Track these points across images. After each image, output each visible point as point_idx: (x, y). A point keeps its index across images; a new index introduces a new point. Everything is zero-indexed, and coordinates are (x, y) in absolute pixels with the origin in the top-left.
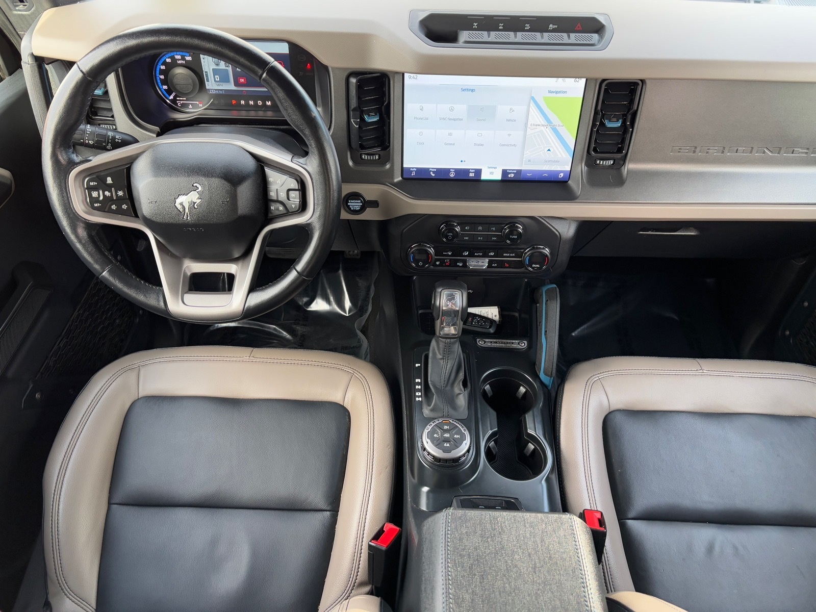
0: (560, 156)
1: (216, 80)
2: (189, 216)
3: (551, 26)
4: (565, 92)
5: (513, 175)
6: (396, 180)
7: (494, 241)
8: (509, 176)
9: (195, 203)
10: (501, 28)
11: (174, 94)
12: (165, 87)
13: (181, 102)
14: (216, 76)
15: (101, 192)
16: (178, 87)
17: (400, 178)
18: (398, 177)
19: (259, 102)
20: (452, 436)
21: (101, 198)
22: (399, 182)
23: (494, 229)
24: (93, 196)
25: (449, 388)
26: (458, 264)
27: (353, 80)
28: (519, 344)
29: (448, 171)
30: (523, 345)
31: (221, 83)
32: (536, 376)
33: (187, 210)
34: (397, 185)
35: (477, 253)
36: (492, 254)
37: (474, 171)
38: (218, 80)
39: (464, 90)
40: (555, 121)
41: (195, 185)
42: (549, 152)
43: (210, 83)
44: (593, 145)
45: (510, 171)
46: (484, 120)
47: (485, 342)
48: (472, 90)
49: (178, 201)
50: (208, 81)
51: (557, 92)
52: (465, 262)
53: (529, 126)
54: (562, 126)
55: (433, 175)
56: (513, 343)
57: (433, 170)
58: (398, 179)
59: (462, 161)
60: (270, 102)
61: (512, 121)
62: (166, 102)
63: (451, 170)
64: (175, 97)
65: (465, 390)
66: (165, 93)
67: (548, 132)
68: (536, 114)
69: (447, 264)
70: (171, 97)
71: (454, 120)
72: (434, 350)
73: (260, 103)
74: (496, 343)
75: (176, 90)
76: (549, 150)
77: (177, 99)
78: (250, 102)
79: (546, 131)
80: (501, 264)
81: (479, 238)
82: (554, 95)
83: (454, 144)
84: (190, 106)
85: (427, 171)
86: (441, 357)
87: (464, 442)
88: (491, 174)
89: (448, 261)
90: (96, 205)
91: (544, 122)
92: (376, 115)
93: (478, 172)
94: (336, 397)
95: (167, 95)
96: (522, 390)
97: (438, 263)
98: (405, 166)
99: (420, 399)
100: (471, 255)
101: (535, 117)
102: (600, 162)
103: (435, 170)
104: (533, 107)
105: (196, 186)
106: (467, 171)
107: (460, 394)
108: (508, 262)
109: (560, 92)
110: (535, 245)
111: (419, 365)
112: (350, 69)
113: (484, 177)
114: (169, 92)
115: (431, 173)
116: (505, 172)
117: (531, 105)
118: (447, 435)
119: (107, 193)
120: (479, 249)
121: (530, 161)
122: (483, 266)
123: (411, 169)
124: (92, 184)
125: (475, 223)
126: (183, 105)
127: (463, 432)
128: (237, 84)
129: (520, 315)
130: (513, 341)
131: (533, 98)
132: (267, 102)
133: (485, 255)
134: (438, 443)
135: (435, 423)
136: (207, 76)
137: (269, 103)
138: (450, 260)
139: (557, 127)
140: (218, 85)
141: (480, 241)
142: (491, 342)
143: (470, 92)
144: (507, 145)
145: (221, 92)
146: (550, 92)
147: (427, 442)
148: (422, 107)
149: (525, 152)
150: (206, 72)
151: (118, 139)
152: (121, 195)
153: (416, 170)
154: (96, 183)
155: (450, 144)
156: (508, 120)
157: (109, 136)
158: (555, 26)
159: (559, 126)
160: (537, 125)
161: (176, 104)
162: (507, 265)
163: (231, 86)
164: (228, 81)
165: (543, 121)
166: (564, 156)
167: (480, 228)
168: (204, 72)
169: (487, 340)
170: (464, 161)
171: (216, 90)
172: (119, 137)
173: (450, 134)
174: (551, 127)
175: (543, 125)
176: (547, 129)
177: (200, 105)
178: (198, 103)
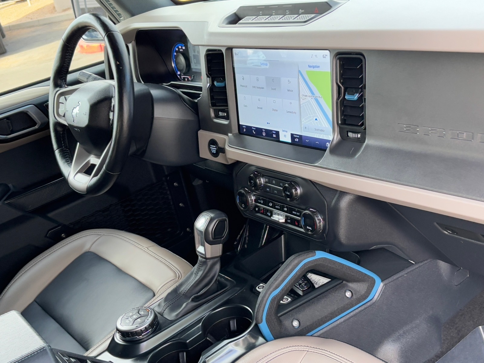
0: (324, 126)
3: (300, 10)
4: (318, 67)
5: (297, 140)
8: (295, 140)
10: (274, 14)
23: (282, 184)
25: (184, 296)
26: (268, 213)
29: (261, 130)
30: (285, 301)
35: (277, 205)
36: (286, 209)
37: (275, 132)
39: (262, 65)
42: (316, 121)
43: (192, 64)
45: (296, 136)
46: (275, 89)
48: (267, 65)
51: (314, 67)
52: (271, 213)
53: (301, 96)
54: (321, 98)
55: (255, 133)
57: (254, 128)
59: (268, 123)
61: (290, 91)
63: (263, 130)
64: (180, 73)
65: (190, 302)
68: (303, 86)
69: (262, 211)
71: (260, 88)
76: (316, 119)
79: (311, 100)
80: (294, 222)
81: (275, 191)
82: (312, 69)
84: (187, 80)
85: (251, 129)
86: (195, 272)
88: (285, 136)
91: (310, 94)
93: (278, 134)
97: (257, 209)
98: (241, 123)
100: (274, 207)
102: (350, 135)
104: (301, 79)
105: (79, 103)
106: (271, 132)
108: (296, 220)
113: (282, 138)
115: (253, 130)
116: (292, 135)
117: (300, 77)
121: (306, 128)
122: (282, 220)
123: (244, 126)
125: (271, 176)
126: (184, 78)
131: (299, 72)
133: (282, 210)
134: (125, 319)
135: (140, 308)
138: (263, 208)
139: (318, 99)
141: (276, 194)
144: (291, 112)
146: (310, 66)
148: (243, 77)
149: (302, 120)
155: (260, 108)
156: (288, 90)
158: (303, 11)
159: (319, 97)
161: (181, 78)
162: (297, 224)
166: (327, 126)
167: (274, 181)
168: (190, 57)
174: (314, 98)
175: (309, 96)
176: (312, 100)
177: (190, 79)
178: (189, 77)
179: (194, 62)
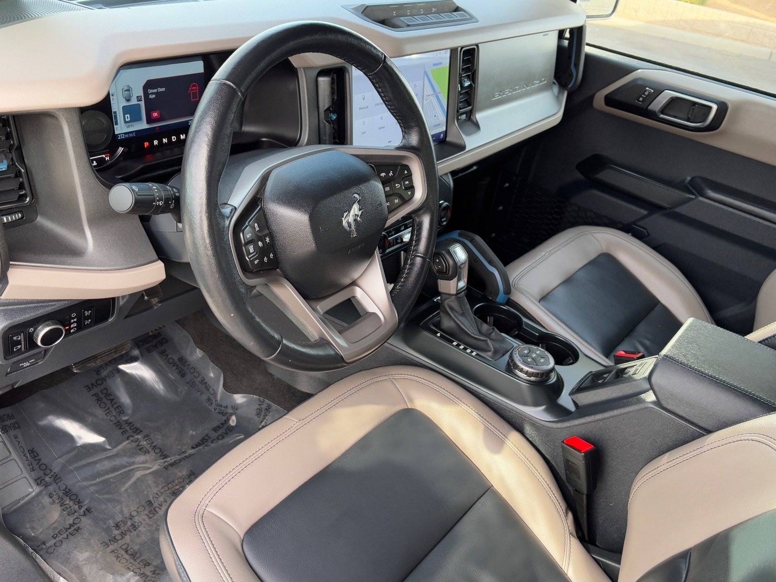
0: (440, 119)
1: (127, 120)
2: (355, 233)
3: (433, 9)
9: (357, 216)
14: (126, 116)
19: (173, 137)
26: (398, 241)
31: (132, 124)
38: (129, 120)
40: (437, 88)
41: (354, 196)
49: (345, 220)
50: (117, 124)
52: (402, 237)
53: (425, 97)
54: (441, 92)
67: (434, 100)
69: (391, 244)
73: (174, 139)
76: (435, 116)
78: (164, 139)
82: (436, 67)
83: (385, 126)
84: (94, 164)
89: (392, 241)
99: (475, 353)
102: (461, 117)
104: (426, 80)
109: (438, 64)
111: (439, 334)
112: (320, 67)
117: (425, 78)
118: (534, 355)
128: (150, 120)
131: (425, 72)
132: (181, 136)
135: (517, 354)
136: (116, 116)
137: (183, 137)
140: (128, 127)
145: (131, 135)
146: (434, 65)
148: (365, 96)
150: (115, 112)
160: (429, 95)
163: (143, 125)
164: (139, 119)
165: (431, 91)
166: (443, 118)
168: (113, 113)
171: (125, 133)
173: (382, 117)
175: (432, 95)
176: (434, 97)
177: (106, 159)
178: (104, 156)
179: (125, 122)
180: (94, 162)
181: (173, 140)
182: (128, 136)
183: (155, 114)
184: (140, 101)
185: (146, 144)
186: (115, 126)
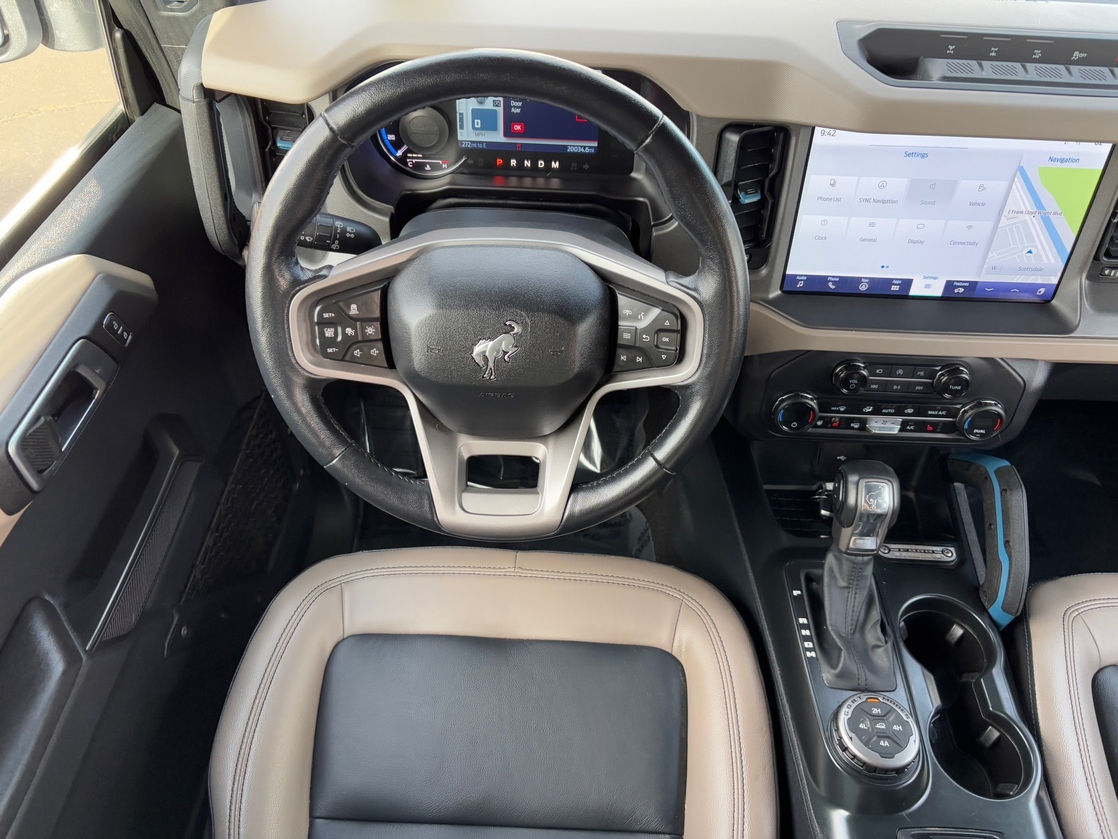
0: (1046, 261)
1: (476, 126)
2: (493, 374)
3: (1077, 54)
4: (1077, 160)
5: (962, 290)
6: (771, 296)
7: (919, 392)
8: (956, 291)
9: (505, 353)
10: (993, 54)
11: (405, 148)
12: (392, 137)
13: (414, 161)
14: (476, 121)
15: (340, 329)
16: (415, 139)
17: (779, 292)
18: (776, 290)
19: (540, 162)
20: (889, 726)
21: (339, 339)
22: (777, 299)
23: (922, 373)
24: (327, 335)
25: (857, 636)
26: (852, 425)
27: (734, 138)
28: (943, 553)
29: (858, 280)
30: (950, 555)
31: (483, 132)
32: (983, 610)
33: (491, 364)
34: (775, 304)
35: (885, 409)
36: (910, 411)
37: (900, 282)
38: (479, 126)
39: (909, 155)
40: (1050, 205)
41: (508, 323)
42: (1029, 254)
43: (464, 131)
44: (1106, 246)
45: (959, 284)
46: (933, 203)
47: (890, 550)
48: (923, 156)
49: (478, 349)
50: (462, 127)
51: (1062, 161)
52: (863, 423)
53: (1005, 213)
54: (1060, 214)
55: (832, 287)
56: (933, 552)
57: (833, 279)
58: (775, 293)
59: (883, 267)
60: (557, 163)
61: (978, 205)
62: (389, 160)
63: (863, 280)
64: (405, 153)
65: (886, 642)
66: (390, 146)
67: (1035, 225)
68: (1020, 195)
69: (834, 424)
70: (399, 153)
71: (884, 202)
72: (831, 570)
73: (541, 164)
74: (907, 550)
75: (410, 143)
76: (1030, 252)
77: (409, 155)
78: (526, 162)
79: (1032, 221)
80: (921, 427)
81: (895, 387)
82: (1058, 164)
83: (875, 240)
84: (428, 168)
85: (823, 280)
86: (843, 584)
87: (912, 739)
88: (927, 286)
89: (837, 419)
90: (330, 350)
91: (1031, 208)
92: (756, 192)
93: (907, 283)
94: (659, 640)
95: (392, 150)
96: (958, 631)
97: (819, 423)
98: (788, 272)
99: (813, 654)
100: (877, 412)
101: (1020, 198)
102: (1110, 273)
103: (837, 279)
104: (1018, 184)
105: (510, 325)
106: (889, 282)
107: (878, 647)
108: (932, 424)
109: (1067, 160)
110: (981, 399)
111: (799, 592)
112: (728, 119)
113: (914, 291)
114: (397, 145)
115: (830, 285)
116: (950, 285)
117: (1016, 180)
118: (882, 726)
119: (349, 331)
120: (889, 401)
121: (994, 268)
122: (891, 429)
123: (798, 278)
124: (326, 315)
125: (892, 364)
126: (418, 166)
127: (905, 718)
128: (508, 132)
129: (917, 496)
130: (934, 548)
131: (1021, 170)
132: (553, 163)
133: (899, 413)
134: (867, 740)
135: (856, 704)
136: (462, 119)
137: (555, 165)
138: (841, 418)
139: (1051, 217)
140: (477, 135)
141: (896, 391)
142: (899, 550)
143: (920, 158)
144: (963, 243)
145: (480, 146)
146: (1051, 159)
147: (851, 738)
148: (835, 182)
149: (990, 254)
150: (461, 114)
151: (350, 233)
152: (371, 333)
153: (805, 278)
154: (333, 315)
155: (869, 240)
156: (972, 204)
157: (336, 228)
158: (1084, 55)
159: (1055, 213)
160: (1018, 212)
161: (406, 164)
162: (930, 428)
163: (498, 137)
164: (493, 128)
165: (1029, 206)
166: (1052, 261)
167: (900, 372)
168: (458, 114)
169: (893, 546)
170: (887, 267)
171: (472, 142)
172: (352, 230)
173: (872, 225)
174: (1041, 217)
175: (1028, 213)
176: (1034, 219)
177: (444, 166)
178: (441, 162)
179: (474, 128)
180: (428, 166)
181: (539, 166)
182: (475, 146)
183: (518, 128)
184: (497, 106)
185: (500, 161)
186: (459, 131)
